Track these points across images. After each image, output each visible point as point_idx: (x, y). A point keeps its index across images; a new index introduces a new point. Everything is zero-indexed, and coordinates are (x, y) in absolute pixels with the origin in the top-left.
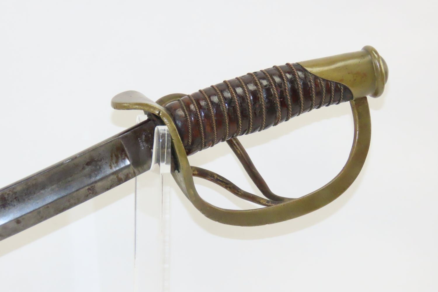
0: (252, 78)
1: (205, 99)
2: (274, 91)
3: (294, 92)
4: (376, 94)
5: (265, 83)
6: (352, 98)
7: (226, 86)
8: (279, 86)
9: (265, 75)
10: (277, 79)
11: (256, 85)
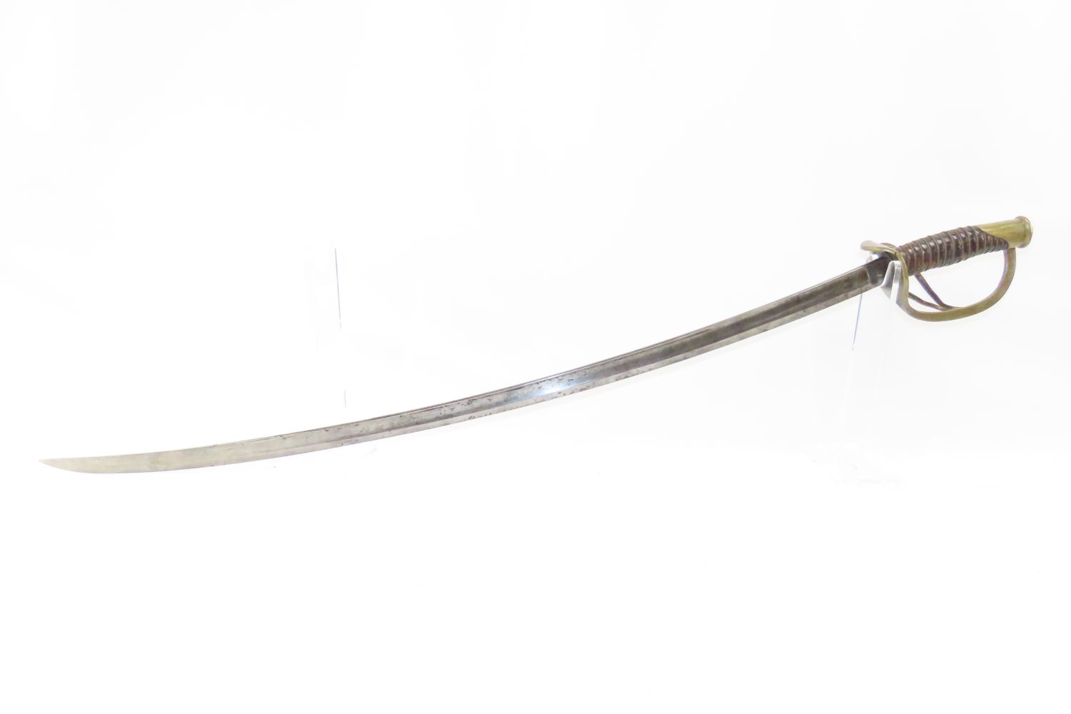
0: (946, 234)
1: (918, 246)
2: (961, 243)
3: (973, 243)
4: (1022, 246)
5: (955, 237)
6: (1007, 248)
7: (930, 238)
8: (964, 239)
9: (955, 233)
10: (963, 236)
11: (950, 238)
